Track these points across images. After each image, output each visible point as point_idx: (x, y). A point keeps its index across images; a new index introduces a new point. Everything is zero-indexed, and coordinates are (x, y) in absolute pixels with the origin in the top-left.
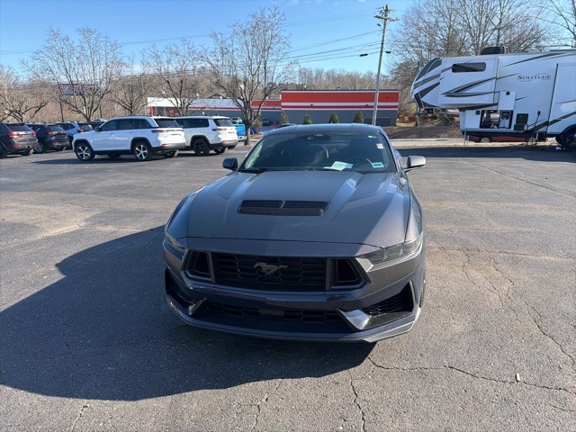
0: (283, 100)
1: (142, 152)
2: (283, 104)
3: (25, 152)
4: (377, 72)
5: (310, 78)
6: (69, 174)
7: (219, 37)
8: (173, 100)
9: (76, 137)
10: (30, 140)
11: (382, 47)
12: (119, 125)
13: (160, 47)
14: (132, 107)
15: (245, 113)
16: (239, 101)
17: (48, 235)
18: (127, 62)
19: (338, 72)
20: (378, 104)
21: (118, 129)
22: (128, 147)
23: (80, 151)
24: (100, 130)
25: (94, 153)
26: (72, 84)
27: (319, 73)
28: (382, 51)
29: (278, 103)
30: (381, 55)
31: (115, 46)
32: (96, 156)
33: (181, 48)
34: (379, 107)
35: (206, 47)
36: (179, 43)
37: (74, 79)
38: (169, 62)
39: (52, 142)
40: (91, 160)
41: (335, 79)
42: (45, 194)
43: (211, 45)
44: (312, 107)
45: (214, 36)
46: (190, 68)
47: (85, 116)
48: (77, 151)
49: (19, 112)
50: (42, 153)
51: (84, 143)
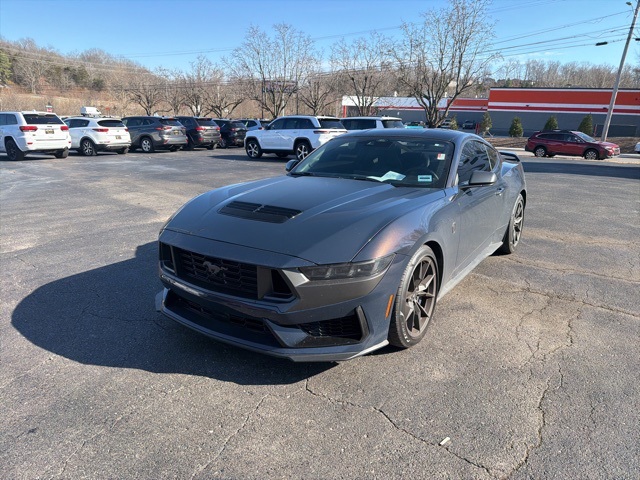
0: (491, 100)
1: (303, 153)
2: (490, 104)
3: (210, 146)
4: (618, 66)
5: (539, 73)
6: (227, 170)
7: (410, 28)
8: (355, 98)
9: (249, 134)
10: (215, 135)
11: (631, 33)
12: (286, 124)
13: (349, 41)
14: (315, 106)
15: (430, 114)
16: (425, 100)
17: (159, 221)
18: (316, 57)
19: (580, 66)
20: (614, 107)
21: (284, 127)
22: (291, 147)
23: (250, 148)
24: (268, 128)
25: (262, 151)
26: (264, 82)
27: (553, 68)
28: (629, 38)
29: (484, 103)
30: (627, 43)
31: (308, 41)
32: (264, 155)
33: (369, 41)
34: (615, 111)
35: (394, 40)
36: (367, 37)
37: (267, 76)
38: (355, 58)
39: (234, 138)
40: (259, 158)
41: (573, 74)
42: (191, 186)
43: (399, 37)
44: (527, 108)
45: (404, 27)
46: (378, 63)
47: (273, 114)
48: (248, 148)
49: (218, 108)
50: (225, 148)
51: (253, 140)
